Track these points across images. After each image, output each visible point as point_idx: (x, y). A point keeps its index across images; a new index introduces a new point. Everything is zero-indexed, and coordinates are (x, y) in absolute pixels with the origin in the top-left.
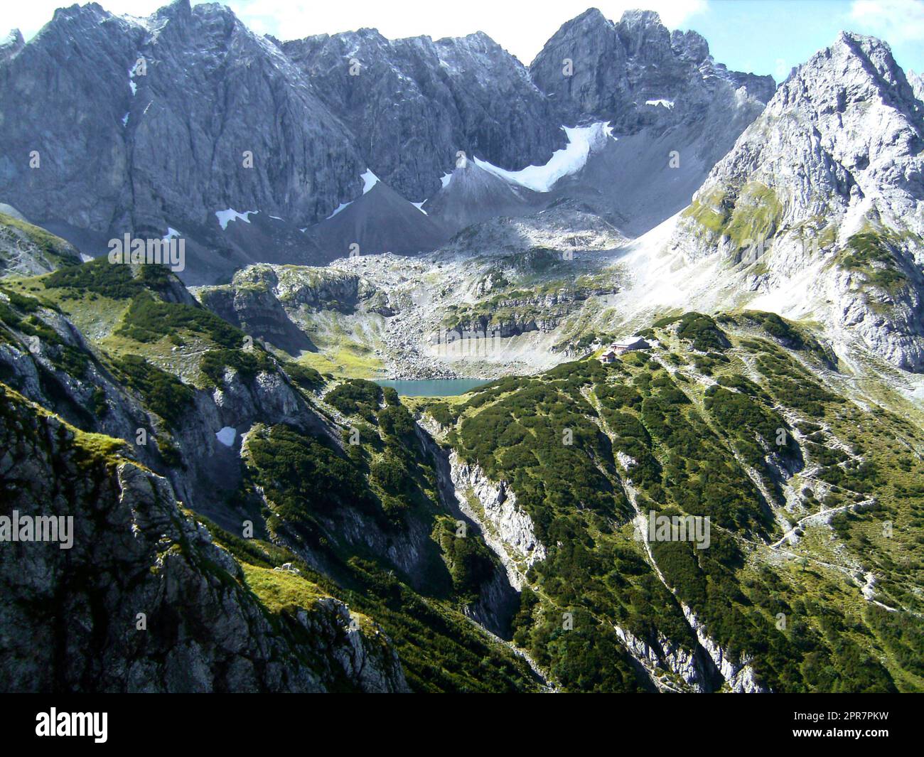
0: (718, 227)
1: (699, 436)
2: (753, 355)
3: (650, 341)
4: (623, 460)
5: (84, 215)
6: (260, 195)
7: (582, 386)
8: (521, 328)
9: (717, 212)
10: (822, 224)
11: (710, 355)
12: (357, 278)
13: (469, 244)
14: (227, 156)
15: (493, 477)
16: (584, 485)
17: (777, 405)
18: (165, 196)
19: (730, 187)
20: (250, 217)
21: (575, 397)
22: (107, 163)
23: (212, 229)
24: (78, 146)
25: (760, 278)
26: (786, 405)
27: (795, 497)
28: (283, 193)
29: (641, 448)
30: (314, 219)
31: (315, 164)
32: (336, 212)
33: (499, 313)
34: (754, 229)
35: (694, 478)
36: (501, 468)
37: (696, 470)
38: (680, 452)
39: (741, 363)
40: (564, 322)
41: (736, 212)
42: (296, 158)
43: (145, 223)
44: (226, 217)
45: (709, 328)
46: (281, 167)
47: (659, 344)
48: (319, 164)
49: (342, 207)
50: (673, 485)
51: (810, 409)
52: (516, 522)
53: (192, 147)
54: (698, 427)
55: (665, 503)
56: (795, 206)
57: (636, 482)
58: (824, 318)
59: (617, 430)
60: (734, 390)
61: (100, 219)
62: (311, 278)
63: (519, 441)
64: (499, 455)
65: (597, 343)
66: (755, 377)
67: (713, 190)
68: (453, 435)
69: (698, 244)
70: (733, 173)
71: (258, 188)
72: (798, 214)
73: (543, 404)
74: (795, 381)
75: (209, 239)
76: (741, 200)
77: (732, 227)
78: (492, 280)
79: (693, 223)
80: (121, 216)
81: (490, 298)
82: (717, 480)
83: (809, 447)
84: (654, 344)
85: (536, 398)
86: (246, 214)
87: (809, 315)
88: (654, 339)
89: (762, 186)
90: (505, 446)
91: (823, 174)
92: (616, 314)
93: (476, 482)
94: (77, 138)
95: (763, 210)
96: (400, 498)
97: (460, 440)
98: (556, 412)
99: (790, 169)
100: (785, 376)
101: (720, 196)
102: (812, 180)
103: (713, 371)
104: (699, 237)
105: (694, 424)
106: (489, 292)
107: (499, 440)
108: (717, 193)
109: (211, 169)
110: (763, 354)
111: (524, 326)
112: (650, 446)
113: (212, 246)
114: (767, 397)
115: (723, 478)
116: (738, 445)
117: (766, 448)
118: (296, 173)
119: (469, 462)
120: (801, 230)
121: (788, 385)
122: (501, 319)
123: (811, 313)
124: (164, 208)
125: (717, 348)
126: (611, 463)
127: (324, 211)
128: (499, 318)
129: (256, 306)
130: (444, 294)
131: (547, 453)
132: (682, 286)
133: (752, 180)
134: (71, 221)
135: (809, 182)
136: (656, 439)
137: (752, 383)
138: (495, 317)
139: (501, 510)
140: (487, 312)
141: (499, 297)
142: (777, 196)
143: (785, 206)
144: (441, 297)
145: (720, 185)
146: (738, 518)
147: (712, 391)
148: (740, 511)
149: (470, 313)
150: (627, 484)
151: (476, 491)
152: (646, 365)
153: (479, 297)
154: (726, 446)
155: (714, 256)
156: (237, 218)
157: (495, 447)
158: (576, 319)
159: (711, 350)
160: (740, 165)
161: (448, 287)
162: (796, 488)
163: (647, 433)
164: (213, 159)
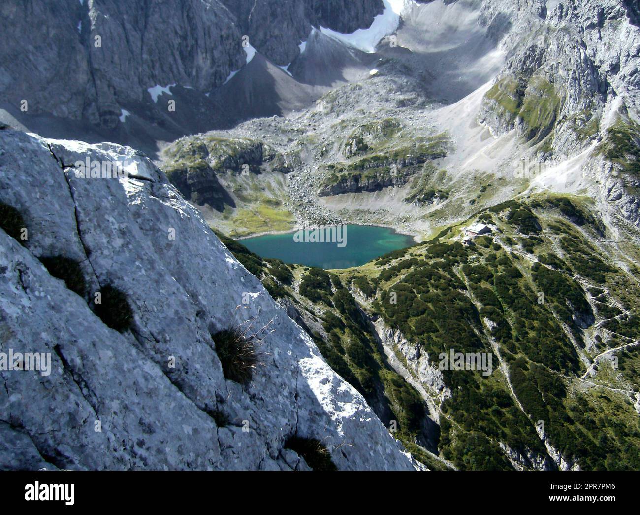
0: (514, 111)
1: (531, 302)
2: (557, 236)
3: (490, 226)
4: (489, 324)
5: (64, 108)
6: (175, 71)
7: (454, 265)
8: (382, 184)
9: (512, 98)
10: (589, 117)
11: (531, 238)
12: (261, 145)
13: (332, 108)
14: (151, 45)
15: (411, 341)
16: (469, 346)
17: (576, 275)
18: (115, 84)
19: (521, 79)
20: (171, 89)
21: (451, 275)
22: (74, 67)
23: (148, 104)
24: (52, 54)
25: (546, 154)
26: (581, 275)
27: (591, 341)
28: (192, 68)
29: (498, 315)
30: (214, 85)
31: (213, 45)
32: (229, 78)
33: (366, 173)
34: (540, 115)
35: (532, 334)
36: (415, 334)
37: (533, 328)
38: (522, 315)
39: (551, 243)
40: (411, 179)
41: (527, 99)
42: (199, 42)
43: (106, 109)
44: (156, 91)
45: (529, 218)
46: (189, 49)
47: (497, 229)
48: (215, 44)
49: (233, 74)
50: (520, 340)
51: (596, 278)
52: (430, 372)
53: (128, 42)
54: (530, 296)
55: (516, 353)
56: (570, 102)
57: (498, 339)
58: (595, 195)
59: (481, 301)
60: (550, 267)
61: (75, 109)
62: (231, 148)
63: (423, 313)
64: (412, 323)
65: (436, 198)
66: (560, 254)
67: (508, 79)
68: (375, 304)
69: (500, 121)
70: (523, 68)
71: (174, 66)
72: (572, 108)
73: (432, 281)
74: (586, 257)
75: (148, 113)
76: (529, 89)
77: (524, 111)
78: (356, 145)
79: (495, 104)
80: (89, 105)
81: (358, 159)
82: (546, 336)
83: (597, 305)
84: (493, 228)
85: (427, 277)
86: (168, 87)
87: (585, 191)
88: (494, 224)
89: (545, 82)
90: (415, 316)
91: (589, 79)
92: (447, 174)
93: (399, 341)
94: (51, 49)
95: (546, 100)
96: (366, 370)
97: (383, 309)
98: (443, 290)
99: (566, 72)
100: (579, 253)
101: (513, 85)
102: (582, 82)
103: (534, 249)
104: (501, 116)
105: (527, 293)
106: (355, 154)
107: (410, 312)
108: (512, 82)
109: (142, 58)
110: (564, 235)
111: (384, 182)
112: (503, 311)
113: (152, 119)
114: (569, 269)
115: (549, 334)
116: (556, 307)
117: (572, 309)
118: (200, 53)
119: (393, 327)
120: (575, 121)
121: (582, 260)
122: (368, 178)
123: (586, 189)
124: (115, 94)
125: (535, 232)
126: (481, 326)
127: (220, 78)
128: (366, 177)
129: (202, 180)
130: (323, 154)
131: (443, 323)
132: (492, 155)
133: (536, 74)
134: (55, 114)
135: (580, 85)
136: (505, 306)
137: (559, 259)
138: (363, 176)
139: (419, 362)
140: (357, 172)
141: (364, 160)
142: (555, 90)
143: (562, 101)
144: (321, 156)
145: (514, 77)
146: (561, 362)
147: (536, 267)
148: (562, 357)
149: (345, 173)
150: (492, 341)
151: (400, 346)
152: (492, 247)
153: (348, 157)
154: (547, 308)
155: (512, 132)
156: (163, 92)
157: (408, 317)
158: (419, 178)
159: (531, 234)
160: (528, 62)
161: (325, 149)
162: (591, 334)
163: (500, 302)
164: (142, 49)
